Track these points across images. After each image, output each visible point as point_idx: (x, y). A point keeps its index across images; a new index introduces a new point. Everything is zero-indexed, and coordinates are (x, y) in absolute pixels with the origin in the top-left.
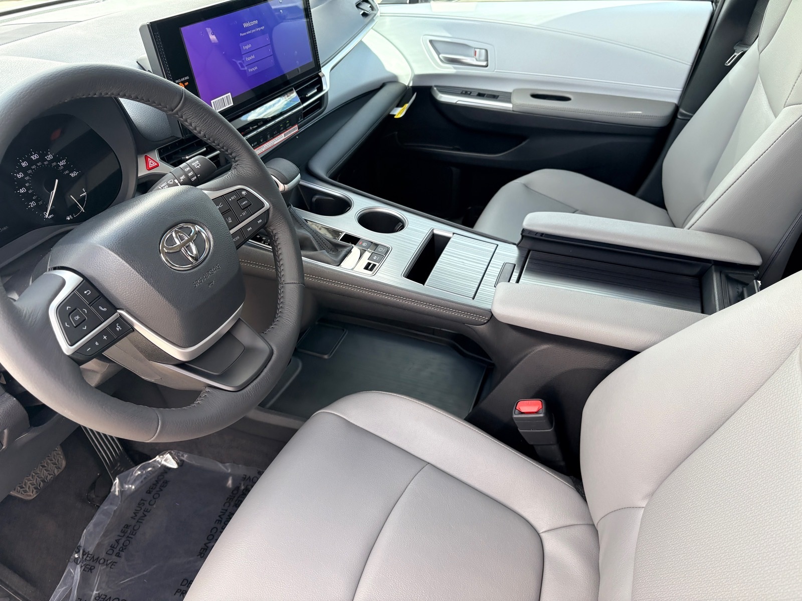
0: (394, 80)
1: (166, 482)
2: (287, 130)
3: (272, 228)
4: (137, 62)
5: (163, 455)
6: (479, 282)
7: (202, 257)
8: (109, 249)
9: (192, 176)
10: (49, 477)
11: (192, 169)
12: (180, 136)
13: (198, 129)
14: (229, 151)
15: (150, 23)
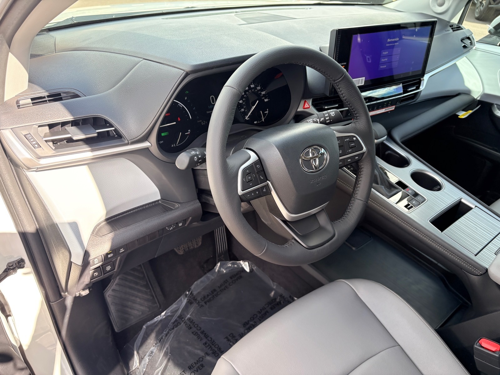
0: (467, 93)
1: (241, 277)
2: (387, 107)
3: (362, 164)
4: (320, 48)
5: (244, 261)
6: (484, 246)
7: (321, 168)
8: (277, 148)
9: (328, 120)
10: (192, 247)
11: (329, 116)
12: (328, 95)
13: (344, 95)
14: (355, 112)
15: (339, 29)
